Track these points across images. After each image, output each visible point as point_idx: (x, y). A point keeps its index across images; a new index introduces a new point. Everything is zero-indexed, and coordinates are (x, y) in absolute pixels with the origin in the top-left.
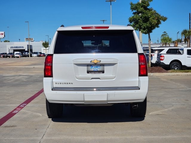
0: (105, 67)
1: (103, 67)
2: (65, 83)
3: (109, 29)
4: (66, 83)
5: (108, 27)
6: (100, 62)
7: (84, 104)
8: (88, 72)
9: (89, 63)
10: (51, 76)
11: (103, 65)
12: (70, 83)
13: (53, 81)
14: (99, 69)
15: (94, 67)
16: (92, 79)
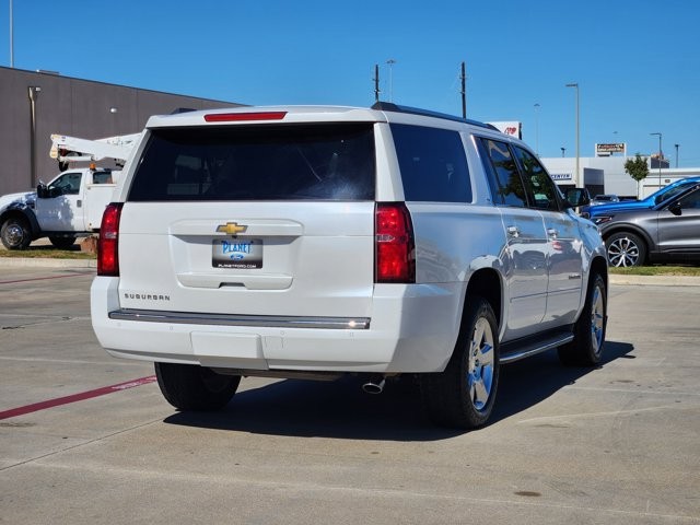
1: (259, 246)
2: (150, 297)
3: (286, 120)
4: (152, 297)
5: (281, 115)
6: (244, 231)
7: (199, 366)
8: (216, 263)
9: (213, 232)
10: (114, 272)
11: (259, 241)
12: (161, 298)
13: (120, 287)
14: (248, 252)
15: (232, 247)
16: (222, 285)
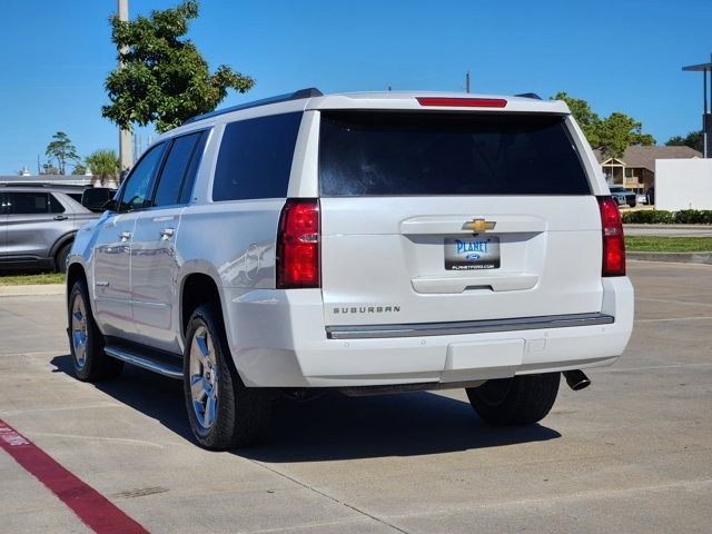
0: (504, 246)
1: (495, 244)
2: (371, 310)
3: (506, 109)
4: (375, 310)
5: (503, 103)
6: (492, 228)
8: (449, 265)
9: (458, 230)
11: (496, 239)
12: (389, 309)
13: (324, 300)
14: (485, 251)
15: (467, 246)
16: (467, 288)
